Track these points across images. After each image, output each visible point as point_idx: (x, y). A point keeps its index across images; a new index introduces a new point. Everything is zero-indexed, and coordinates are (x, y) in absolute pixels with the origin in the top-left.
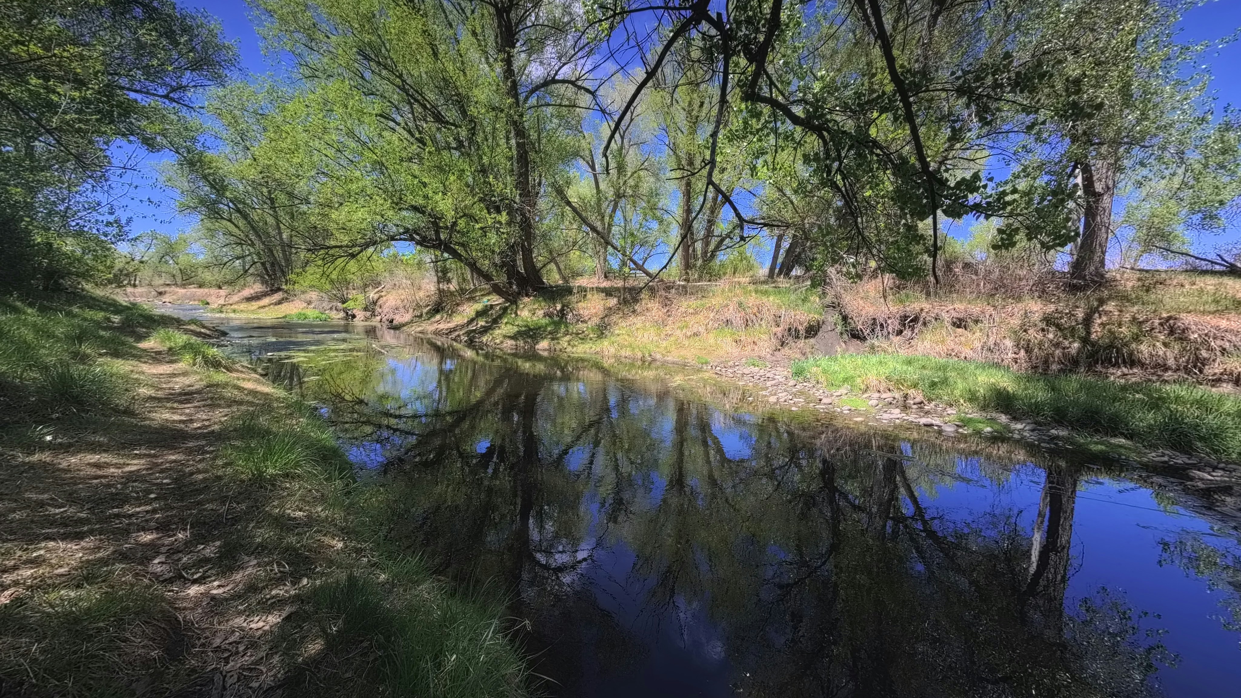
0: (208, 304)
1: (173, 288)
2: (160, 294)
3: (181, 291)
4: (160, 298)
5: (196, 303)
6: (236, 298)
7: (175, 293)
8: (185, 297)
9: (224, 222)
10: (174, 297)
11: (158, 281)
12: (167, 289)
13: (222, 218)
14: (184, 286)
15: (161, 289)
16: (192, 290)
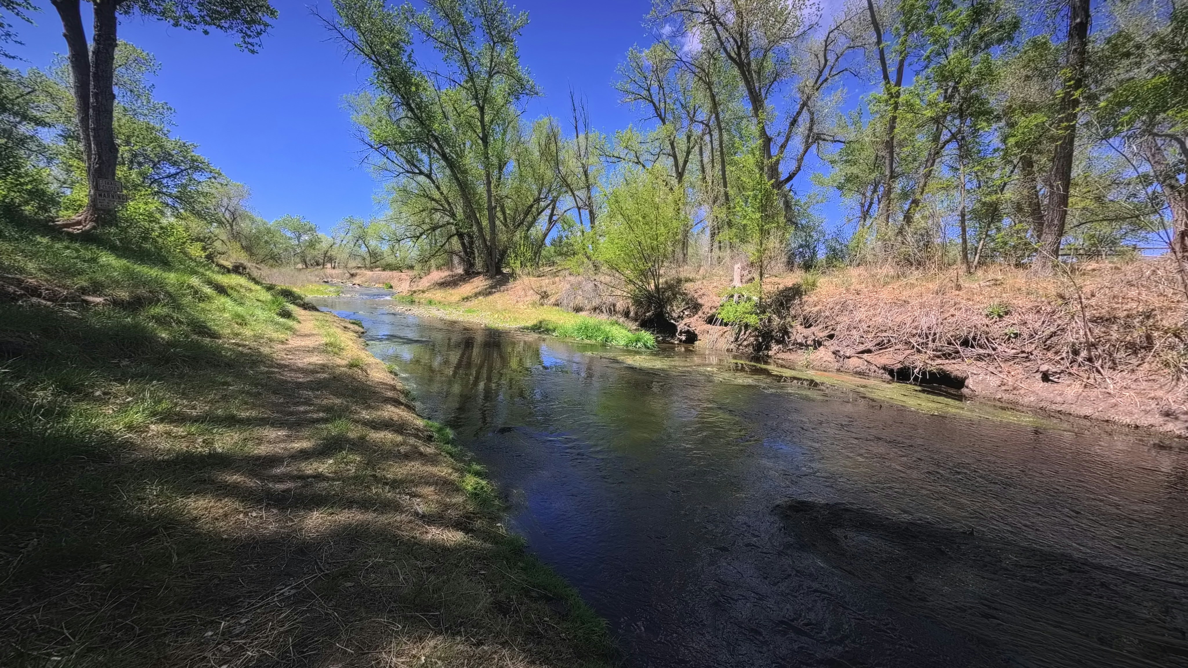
0: (391, 287)
1: (364, 271)
2: (352, 275)
3: (369, 273)
4: (351, 279)
5: (381, 286)
6: (425, 283)
7: (364, 275)
8: (372, 280)
9: (421, 179)
10: (363, 279)
11: (352, 264)
12: (358, 271)
13: (421, 173)
14: (371, 269)
15: (353, 271)
16: (378, 273)
